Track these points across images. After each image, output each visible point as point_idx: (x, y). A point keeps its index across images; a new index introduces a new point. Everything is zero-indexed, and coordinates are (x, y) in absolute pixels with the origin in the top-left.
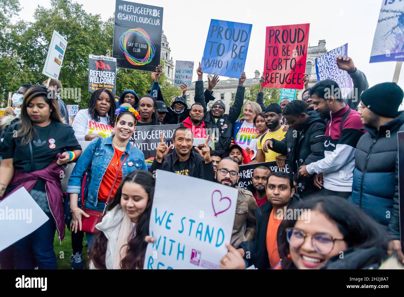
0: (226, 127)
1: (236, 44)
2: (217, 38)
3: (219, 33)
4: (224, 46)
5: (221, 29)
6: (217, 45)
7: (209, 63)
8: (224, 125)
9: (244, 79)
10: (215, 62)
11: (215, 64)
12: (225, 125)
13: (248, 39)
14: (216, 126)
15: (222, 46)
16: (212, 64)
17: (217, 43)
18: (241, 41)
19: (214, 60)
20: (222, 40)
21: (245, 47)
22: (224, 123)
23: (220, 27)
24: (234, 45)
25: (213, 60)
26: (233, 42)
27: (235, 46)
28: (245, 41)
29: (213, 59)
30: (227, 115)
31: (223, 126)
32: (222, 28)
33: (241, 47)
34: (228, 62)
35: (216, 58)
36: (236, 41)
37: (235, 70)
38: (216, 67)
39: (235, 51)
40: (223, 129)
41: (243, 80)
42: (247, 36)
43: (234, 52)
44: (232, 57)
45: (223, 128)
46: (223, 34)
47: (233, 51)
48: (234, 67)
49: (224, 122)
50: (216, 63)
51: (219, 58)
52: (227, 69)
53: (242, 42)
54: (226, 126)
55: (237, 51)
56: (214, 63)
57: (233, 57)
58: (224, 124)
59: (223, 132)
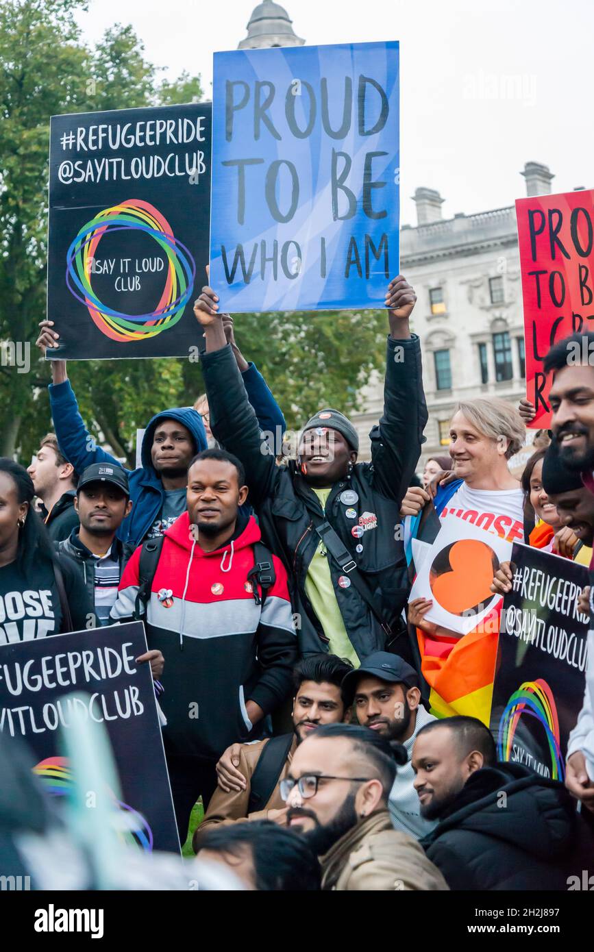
0: (373, 525)
1: (343, 150)
2: (257, 136)
3: (261, 114)
4: (292, 167)
5: (266, 90)
6: (262, 170)
7: (243, 263)
8: (361, 519)
9: (406, 307)
10: (269, 254)
11: (269, 265)
12: (367, 515)
13: (390, 113)
14: (327, 524)
15: (284, 173)
16: (257, 268)
17: (260, 161)
18: (362, 132)
19: (264, 244)
20: (278, 141)
21: (384, 154)
22: (359, 508)
23: (259, 85)
24: (335, 155)
25: (256, 245)
26: (327, 143)
27: (341, 161)
28: (377, 129)
29: (258, 240)
30: (365, 467)
31: (356, 522)
32: (270, 84)
33: (369, 156)
34: (323, 240)
35: (267, 236)
36: (341, 135)
37: (360, 272)
38: (276, 278)
39: (346, 184)
40: (359, 534)
41: (400, 312)
42: (384, 97)
43: (340, 192)
44: (336, 217)
45: (358, 531)
46: (277, 112)
47: (337, 184)
48: (353, 257)
49: (359, 502)
50: (275, 259)
51: (282, 232)
52: (323, 275)
53: (369, 133)
54: (369, 521)
55: (355, 183)
56: (264, 260)
57: (340, 214)
58: (359, 514)
59: (360, 548)
